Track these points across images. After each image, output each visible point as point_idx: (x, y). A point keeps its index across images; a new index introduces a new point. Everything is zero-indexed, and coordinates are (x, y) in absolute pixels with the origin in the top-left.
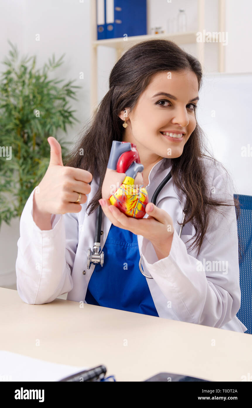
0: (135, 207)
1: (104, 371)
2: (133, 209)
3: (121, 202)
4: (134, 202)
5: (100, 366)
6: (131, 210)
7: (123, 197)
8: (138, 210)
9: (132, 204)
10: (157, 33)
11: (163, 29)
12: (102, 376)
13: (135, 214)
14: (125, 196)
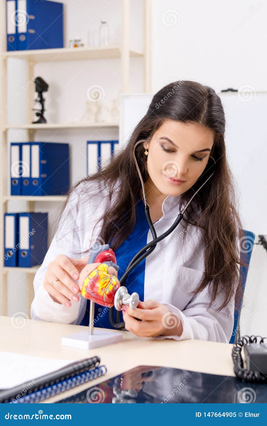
0: (107, 287)
1: (99, 361)
2: (104, 288)
3: (94, 282)
4: (106, 282)
5: (96, 357)
6: (102, 289)
7: (96, 277)
8: (109, 290)
9: (104, 284)
10: (76, 46)
11: (82, 42)
12: (97, 364)
13: (106, 293)
14: (98, 276)
